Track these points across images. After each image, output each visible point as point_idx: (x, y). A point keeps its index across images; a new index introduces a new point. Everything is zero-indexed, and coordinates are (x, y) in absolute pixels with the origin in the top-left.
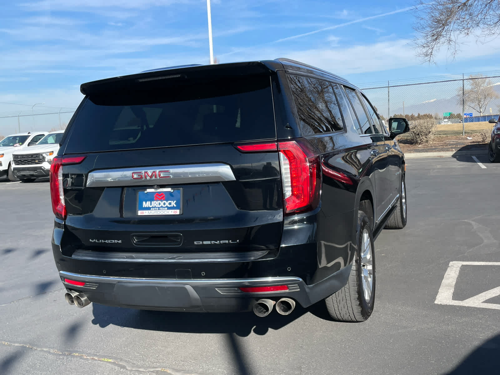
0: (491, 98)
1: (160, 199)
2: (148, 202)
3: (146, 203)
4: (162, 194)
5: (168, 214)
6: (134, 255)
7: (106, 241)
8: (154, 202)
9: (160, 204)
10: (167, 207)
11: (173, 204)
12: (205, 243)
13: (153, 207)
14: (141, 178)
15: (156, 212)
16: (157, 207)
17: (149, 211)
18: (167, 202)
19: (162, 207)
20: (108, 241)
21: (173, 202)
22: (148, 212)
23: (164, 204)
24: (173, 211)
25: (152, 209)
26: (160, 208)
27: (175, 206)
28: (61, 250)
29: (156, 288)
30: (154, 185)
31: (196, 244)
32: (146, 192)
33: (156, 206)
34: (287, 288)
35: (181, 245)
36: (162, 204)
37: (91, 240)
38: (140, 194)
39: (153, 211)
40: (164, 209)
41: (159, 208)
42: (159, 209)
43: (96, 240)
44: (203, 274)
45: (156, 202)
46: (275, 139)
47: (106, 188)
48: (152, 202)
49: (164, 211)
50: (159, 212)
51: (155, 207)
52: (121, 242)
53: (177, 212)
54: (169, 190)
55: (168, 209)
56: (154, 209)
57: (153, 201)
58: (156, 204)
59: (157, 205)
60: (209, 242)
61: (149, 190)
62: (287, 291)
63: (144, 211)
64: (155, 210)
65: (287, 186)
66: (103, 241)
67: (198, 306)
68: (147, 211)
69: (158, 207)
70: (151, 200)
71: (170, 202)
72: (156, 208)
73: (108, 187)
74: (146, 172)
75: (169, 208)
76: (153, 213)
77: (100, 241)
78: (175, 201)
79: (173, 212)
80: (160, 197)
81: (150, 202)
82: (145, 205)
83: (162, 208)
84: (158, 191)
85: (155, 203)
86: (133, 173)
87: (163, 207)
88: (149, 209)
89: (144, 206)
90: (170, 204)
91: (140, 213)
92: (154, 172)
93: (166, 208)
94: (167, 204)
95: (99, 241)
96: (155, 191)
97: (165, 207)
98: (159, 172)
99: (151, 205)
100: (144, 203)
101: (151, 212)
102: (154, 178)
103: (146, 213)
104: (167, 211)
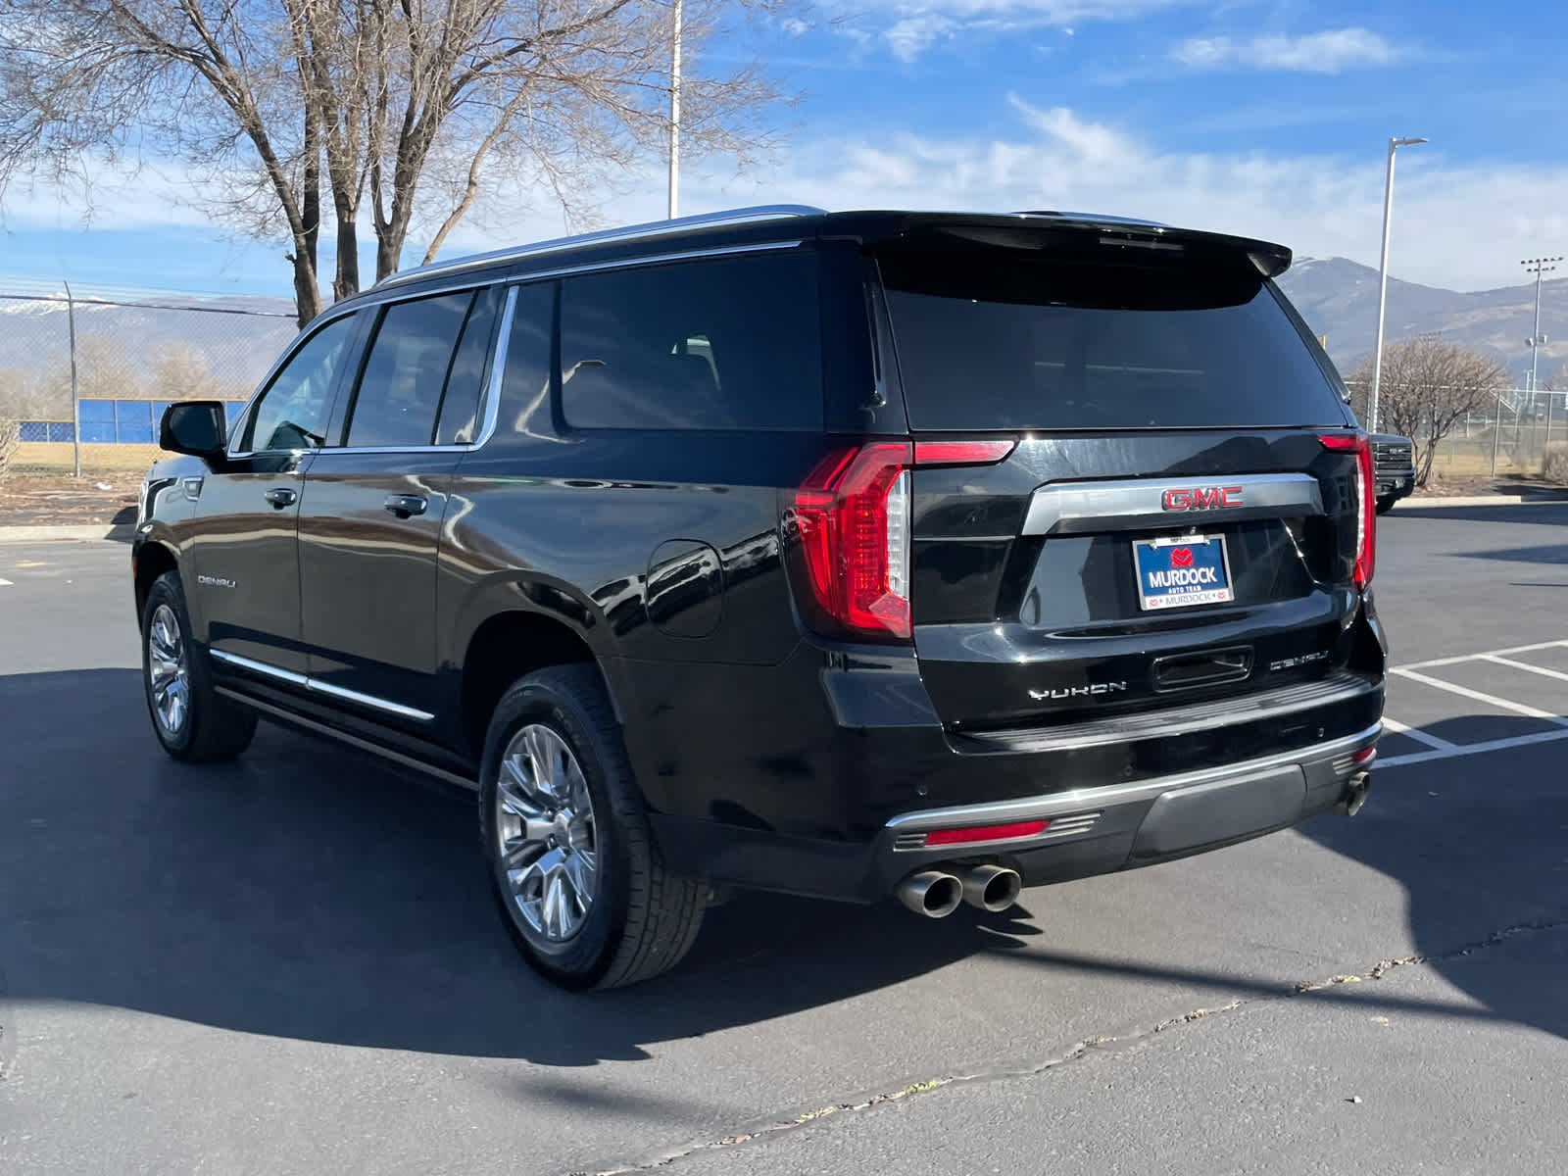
1: (1185, 565)
2: (1158, 573)
3: (1155, 577)
4: (1187, 551)
5: (1209, 601)
7: (1086, 691)
8: (1173, 572)
9: (1184, 577)
10: (1200, 583)
11: (1210, 573)
12: (1285, 663)
13: (1172, 587)
15: (1182, 598)
16: (1179, 586)
17: (1169, 597)
18: (1197, 570)
19: (1190, 584)
20: (1091, 690)
22: (1167, 599)
23: (1193, 576)
24: (1217, 592)
25: (1170, 591)
26: (1188, 588)
27: (1215, 580)
28: (945, 740)
31: (1274, 668)
32: (1154, 546)
33: (1179, 583)
35: (1248, 675)
36: (1189, 576)
37: (1034, 695)
39: (1177, 596)
40: (1195, 588)
41: (1184, 586)
42: (1185, 591)
43: (1053, 692)
44: (1321, 731)
45: (1176, 572)
48: (1169, 573)
49: (1199, 594)
50: (1190, 599)
51: (1177, 586)
52: (1127, 687)
53: (1227, 595)
54: (1200, 538)
55: (1203, 589)
56: (1174, 590)
57: (1170, 570)
58: (1177, 577)
59: (1179, 579)
60: (1291, 662)
61: (1160, 542)
63: (1158, 598)
64: (1177, 593)
66: (1074, 691)
68: (1163, 597)
70: (1165, 568)
71: (1204, 570)
72: (1178, 588)
75: (1205, 587)
76: (1178, 600)
77: (1067, 691)
78: (1213, 569)
79: (1217, 597)
80: (1185, 558)
81: (1162, 573)
82: (1156, 579)
83: (1191, 588)
84: (1179, 542)
85: (1175, 575)
87: (1193, 585)
88: (1163, 590)
89: (1153, 585)
90: (1204, 575)
91: (1148, 603)
93: (1199, 588)
94: (1198, 575)
95: (1063, 693)
96: (1173, 544)
97: (1196, 585)
98: (1224, 491)
99: (1166, 579)
101: (1172, 599)
103: (1162, 602)
104: (1204, 592)
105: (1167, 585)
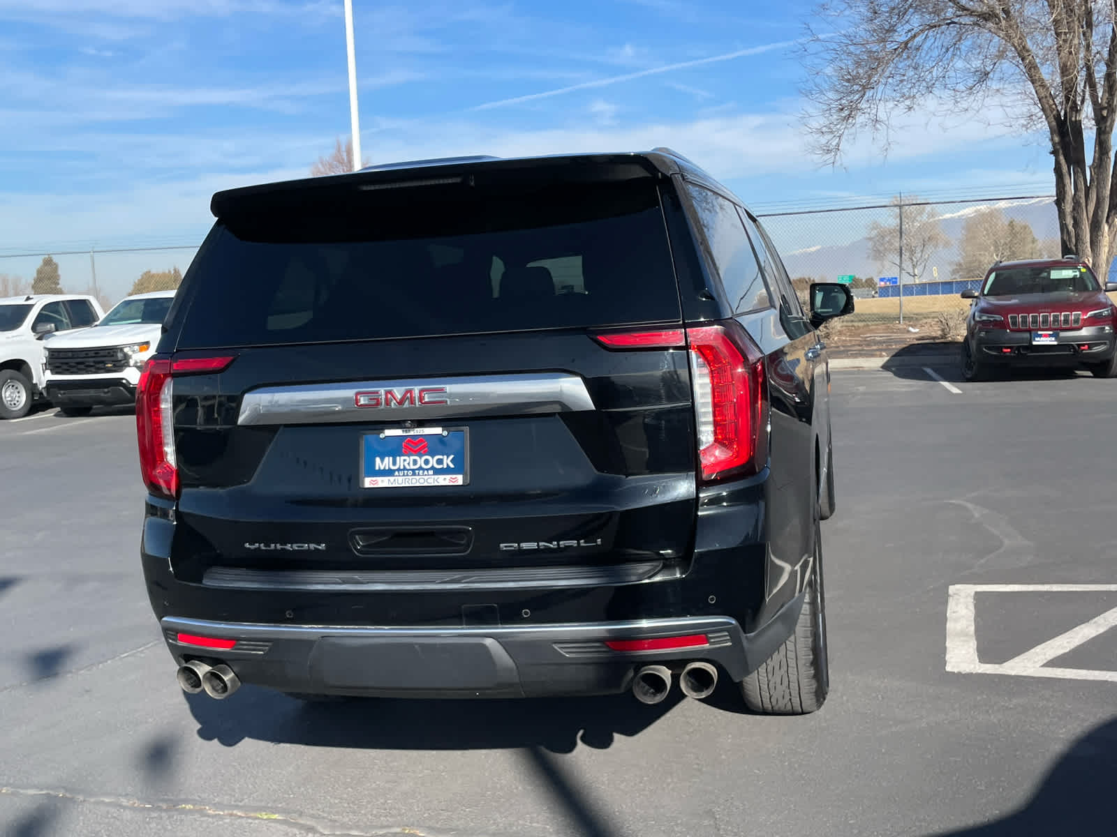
0: (936, 246)
1: (417, 452)
2: (387, 459)
3: (382, 460)
4: (421, 441)
5: (436, 484)
6: (356, 576)
7: (288, 547)
8: (403, 458)
9: (415, 462)
10: (433, 468)
11: (448, 461)
12: (525, 546)
13: (399, 470)
14: (378, 403)
15: (407, 480)
16: (408, 470)
17: (392, 479)
19: (420, 468)
20: (291, 547)
21: (447, 458)
22: (389, 480)
23: (427, 462)
24: (448, 477)
25: (397, 473)
26: (417, 472)
27: (452, 466)
28: (171, 569)
29: (416, 646)
30: (405, 421)
31: (505, 549)
32: (382, 436)
33: (408, 467)
34: (706, 641)
35: (469, 551)
36: (421, 462)
37: (247, 545)
38: (368, 439)
39: (400, 478)
40: (426, 472)
41: (413, 470)
42: (414, 474)
43: (262, 545)
44: (526, 613)
45: (406, 458)
46: (679, 321)
47: (281, 428)
48: (398, 458)
49: (426, 477)
50: (414, 481)
51: (405, 469)
52: (324, 548)
53: (459, 480)
54: (438, 430)
55: (434, 474)
56: (401, 473)
57: (400, 456)
58: (407, 462)
59: (409, 464)
60: (533, 545)
61: (389, 432)
62: (707, 646)
63: (379, 479)
64: (404, 475)
65: (706, 423)
66: (279, 547)
67: (511, 685)
68: (386, 479)
69: (410, 470)
70: (394, 454)
71: (441, 457)
72: (406, 472)
73: (286, 426)
74: (387, 392)
75: (437, 472)
76: (400, 482)
77: (273, 545)
78: (452, 457)
79: (447, 481)
81: (391, 458)
82: (379, 464)
83: (421, 472)
84: (412, 433)
85: (405, 460)
86: (357, 394)
87: (424, 470)
88: (389, 473)
89: (377, 468)
90: (440, 462)
91: (368, 483)
92: (407, 391)
93: (431, 472)
94: (433, 461)
95: (270, 547)
96: (405, 434)
97: (427, 470)
98: (421, 391)
99: (394, 463)
100: (378, 460)
101: (395, 480)
102: (407, 404)
103: (383, 482)
104: (433, 477)
105: (393, 468)
